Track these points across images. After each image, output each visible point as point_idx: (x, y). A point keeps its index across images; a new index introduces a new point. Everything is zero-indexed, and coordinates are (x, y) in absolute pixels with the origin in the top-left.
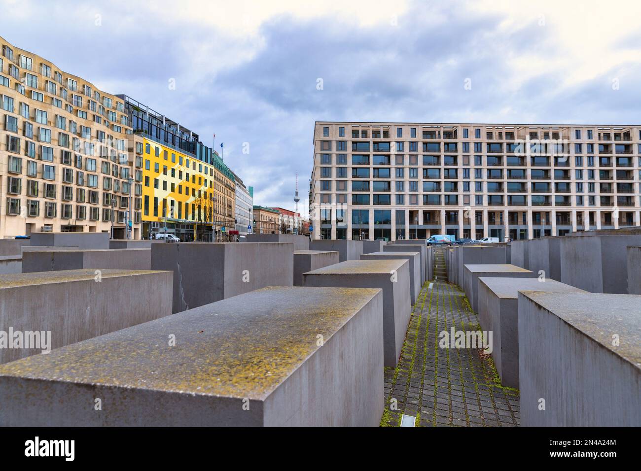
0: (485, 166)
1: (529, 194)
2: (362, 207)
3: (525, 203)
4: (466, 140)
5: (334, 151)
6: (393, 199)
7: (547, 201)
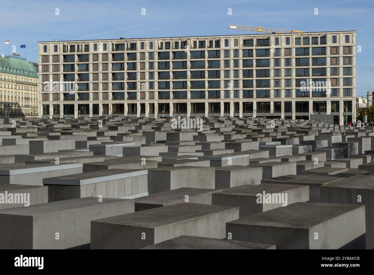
0: (156, 70)
1: (189, 90)
2: (70, 102)
3: (185, 97)
4: (143, 51)
5: (51, 62)
6: (91, 96)
7: (202, 95)
